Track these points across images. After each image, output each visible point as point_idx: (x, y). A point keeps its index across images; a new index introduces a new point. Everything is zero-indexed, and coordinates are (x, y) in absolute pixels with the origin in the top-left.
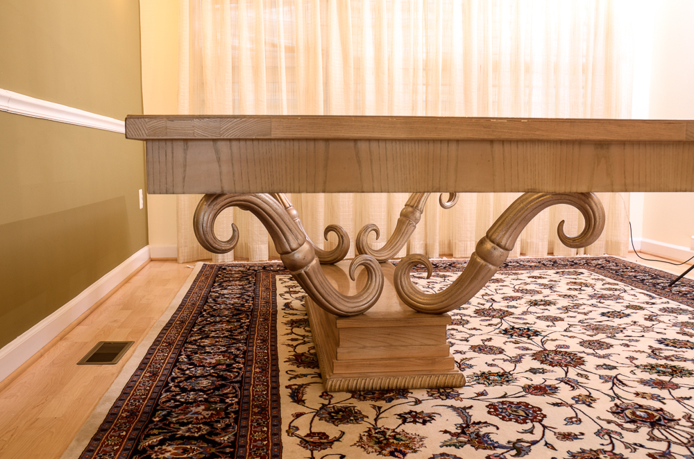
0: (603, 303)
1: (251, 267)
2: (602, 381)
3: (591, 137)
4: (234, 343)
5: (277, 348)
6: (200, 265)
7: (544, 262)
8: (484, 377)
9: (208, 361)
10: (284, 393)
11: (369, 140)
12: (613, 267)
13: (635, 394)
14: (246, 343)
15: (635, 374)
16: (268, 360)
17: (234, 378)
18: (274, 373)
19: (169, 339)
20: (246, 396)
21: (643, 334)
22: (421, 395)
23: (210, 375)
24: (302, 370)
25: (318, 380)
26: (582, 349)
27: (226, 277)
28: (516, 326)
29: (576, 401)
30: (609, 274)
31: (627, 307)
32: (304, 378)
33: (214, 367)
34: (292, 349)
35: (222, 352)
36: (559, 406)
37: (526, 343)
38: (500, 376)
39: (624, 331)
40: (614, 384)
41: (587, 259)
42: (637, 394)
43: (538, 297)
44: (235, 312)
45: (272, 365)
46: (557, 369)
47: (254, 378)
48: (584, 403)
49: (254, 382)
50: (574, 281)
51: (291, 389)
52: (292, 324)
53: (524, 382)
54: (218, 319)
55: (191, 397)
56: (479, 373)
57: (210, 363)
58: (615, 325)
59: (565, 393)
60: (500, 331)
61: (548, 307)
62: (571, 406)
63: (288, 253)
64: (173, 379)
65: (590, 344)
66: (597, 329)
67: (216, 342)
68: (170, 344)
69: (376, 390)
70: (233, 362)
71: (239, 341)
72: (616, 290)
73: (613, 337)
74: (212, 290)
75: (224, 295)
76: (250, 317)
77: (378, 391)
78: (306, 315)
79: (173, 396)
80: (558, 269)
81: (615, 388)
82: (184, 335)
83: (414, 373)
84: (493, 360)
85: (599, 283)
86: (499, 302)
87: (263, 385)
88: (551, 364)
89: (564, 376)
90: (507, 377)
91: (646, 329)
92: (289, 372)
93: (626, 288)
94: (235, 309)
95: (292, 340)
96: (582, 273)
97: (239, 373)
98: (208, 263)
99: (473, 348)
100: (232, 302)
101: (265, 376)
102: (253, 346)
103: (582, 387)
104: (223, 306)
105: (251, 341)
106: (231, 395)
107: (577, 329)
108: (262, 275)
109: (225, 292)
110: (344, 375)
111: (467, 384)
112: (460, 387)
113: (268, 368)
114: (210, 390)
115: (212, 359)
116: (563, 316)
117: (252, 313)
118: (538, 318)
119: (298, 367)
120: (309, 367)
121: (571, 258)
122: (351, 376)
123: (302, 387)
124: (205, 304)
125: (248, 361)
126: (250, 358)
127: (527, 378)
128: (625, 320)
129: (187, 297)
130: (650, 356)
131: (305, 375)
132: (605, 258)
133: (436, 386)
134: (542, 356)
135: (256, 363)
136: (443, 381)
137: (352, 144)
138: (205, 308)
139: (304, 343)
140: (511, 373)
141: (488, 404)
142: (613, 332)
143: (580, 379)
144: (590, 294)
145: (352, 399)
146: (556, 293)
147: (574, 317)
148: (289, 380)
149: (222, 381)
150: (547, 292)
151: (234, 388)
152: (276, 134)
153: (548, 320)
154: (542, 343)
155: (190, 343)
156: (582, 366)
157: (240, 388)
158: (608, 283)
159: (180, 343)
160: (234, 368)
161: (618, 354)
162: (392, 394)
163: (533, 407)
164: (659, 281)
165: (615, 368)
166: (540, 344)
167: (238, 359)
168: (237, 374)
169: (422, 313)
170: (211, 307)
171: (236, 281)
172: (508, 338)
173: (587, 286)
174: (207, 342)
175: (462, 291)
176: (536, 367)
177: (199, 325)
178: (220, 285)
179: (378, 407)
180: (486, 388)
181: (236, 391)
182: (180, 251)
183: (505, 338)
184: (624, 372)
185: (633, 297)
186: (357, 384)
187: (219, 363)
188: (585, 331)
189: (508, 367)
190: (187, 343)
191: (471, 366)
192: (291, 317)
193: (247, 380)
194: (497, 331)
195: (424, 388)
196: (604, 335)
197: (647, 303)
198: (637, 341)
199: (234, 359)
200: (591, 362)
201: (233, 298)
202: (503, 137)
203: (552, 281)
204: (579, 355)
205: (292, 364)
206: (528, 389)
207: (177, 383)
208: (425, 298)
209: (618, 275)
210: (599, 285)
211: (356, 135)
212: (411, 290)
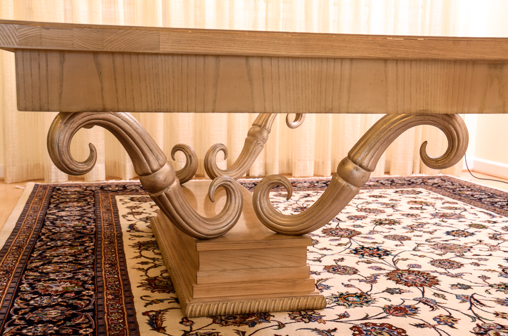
0: (446, 222)
1: (87, 187)
2: (460, 301)
3: (487, 57)
4: (80, 269)
5: (127, 272)
6: (30, 186)
7: (382, 181)
8: (343, 298)
9: (54, 289)
10: (142, 321)
11: (261, 57)
12: (449, 186)
13: (494, 314)
14: (93, 268)
15: (490, 293)
16: (120, 286)
17: (85, 307)
18: (128, 299)
19: (5, 266)
20: (101, 326)
21: (490, 253)
22: (284, 318)
23: (58, 304)
24: (157, 295)
25: (175, 305)
26: (434, 268)
27: (62, 198)
28: (366, 246)
29: (438, 322)
30: (447, 194)
31: (470, 226)
32: (161, 303)
33: (61, 296)
34: (143, 273)
35: (68, 278)
36: (422, 327)
37: (379, 263)
38: (358, 297)
39: (472, 250)
40: (472, 304)
41: (423, 179)
42: (497, 314)
43: (382, 216)
44: (77, 235)
45: (125, 291)
46: (413, 289)
47: (107, 306)
48: (446, 324)
49: (108, 310)
50: (414, 200)
51: (148, 315)
52: (140, 247)
53: (383, 303)
54: (59, 243)
55: (40, 329)
56: (337, 294)
57: (57, 291)
58: (461, 243)
59: (426, 314)
60: (351, 251)
61: (393, 226)
62: (434, 327)
63: (148, 174)
64: (16, 311)
65: (441, 263)
66: (445, 248)
67: (61, 268)
68: (7, 272)
69: (237, 314)
70: (81, 289)
71: (85, 266)
72: (456, 209)
73: (462, 256)
74: (48, 212)
75: (62, 217)
76: (94, 240)
77: (240, 315)
78: (153, 236)
79: (18, 329)
80: (397, 188)
81: (473, 308)
82: (23, 261)
83: (275, 296)
84: (349, 281)
85: (439, 202)
86: (345, 222)
87: (118, 313)
88: (406, 284)
89: (421, 296)
90: (366, 298)
91: (492, 248)
92: (143, 298)
93: (466, 207)
94: (77, 232)
95: (143, 263)
96: (420, 192)
97: (90, 301)
98: (39, 183)
99: (327, 268)
100: (72, 225)
101: (119, 303)
102: (102, 271)
103: (441, 307)
104: (63, 229)
105: (98, 265)
106: (84, 326)
107: (426, 249)
108: (101, 196)
109: (63, 213)
110: (205, 300)
111: (328, 306)
112: (321, 309)
113: (121, 295)
114: (60, 320)
115: (58, 286)
116: (409, 235)
117: (95, 235)
118: (386, 237)
119: (152, 292)
120: (164, 292)
121: (407, 177)
122: (211, 300)
123: (160, 313)
124: (42, 227)
125: (98, 287)
126: (100, 284)
127: (385, 299)
128: (470, 239)
129: (21, 219)
130: (501, 275)
131: (162, 301)
132: (440, 177)
133: (298, 309)
134: (396, 275)
135: (107, 289)
136: (304, 304)
137: (243, 61)
138: (43, 231)
139: (155, 266)
140: (369, 293)
141: (351, 326)
142: (462, 251)
143: (438, 300)
144: (432, 213)
145: (214, 324)
146: (398, 212)
147: (421, 236)
148: (145, 306)
149: (72, 310)
150: (389, 211)
151: (86, 317)
152: (165, 48)
153: (395, 240)
154: (394, 262)
155: (31, 270)
156: (437, 286)
157: (93, 317)
158: (448, 202)
159: (19, 270)
160: (84, 295)
161: (471, 273)
162: (254, 318)
163: (397, 329)
164: (496, 200)
165: (469, 287)
166: (392, 264)
167: (87, 286)
168: (88, 302)
169: (282, 234)
170: (50, 230)
171: (73, 202)
172: (360, 258)
173: (428, 205)
174: (50, 268)
175: (323, 212)
176: (392, 287)
177: (39, 250)
178: (56, 207)
179: (242, 332)
180: (347, 310)
181: (90, 321)
182: (8, 170)
183: (356, 258)
184: (479, 291)
185: (474, 216)
186: (217, 308)
187: (66, 291)
188: (433, 250)
189: (365, 287)
190: (28, 270)
191: (328, 287)
192: (137, 240)
193: (100, 308)
194: (348, 251)
195: (285, 311)
196: (452, 255)
197: (489, 222)
198: (486, 260)
199: (83, 286)
200: (445, 282)
201: (72, 220)
202: (399, 56)
203: (392, 200)
204: (433, 274)
205: (146, 289)
206: (389, 310)
207: (21, 315)
208: (285, 219)
209: (455, 194)
210: (439, 204)
211: (250, 51)
212: (271, 212)
